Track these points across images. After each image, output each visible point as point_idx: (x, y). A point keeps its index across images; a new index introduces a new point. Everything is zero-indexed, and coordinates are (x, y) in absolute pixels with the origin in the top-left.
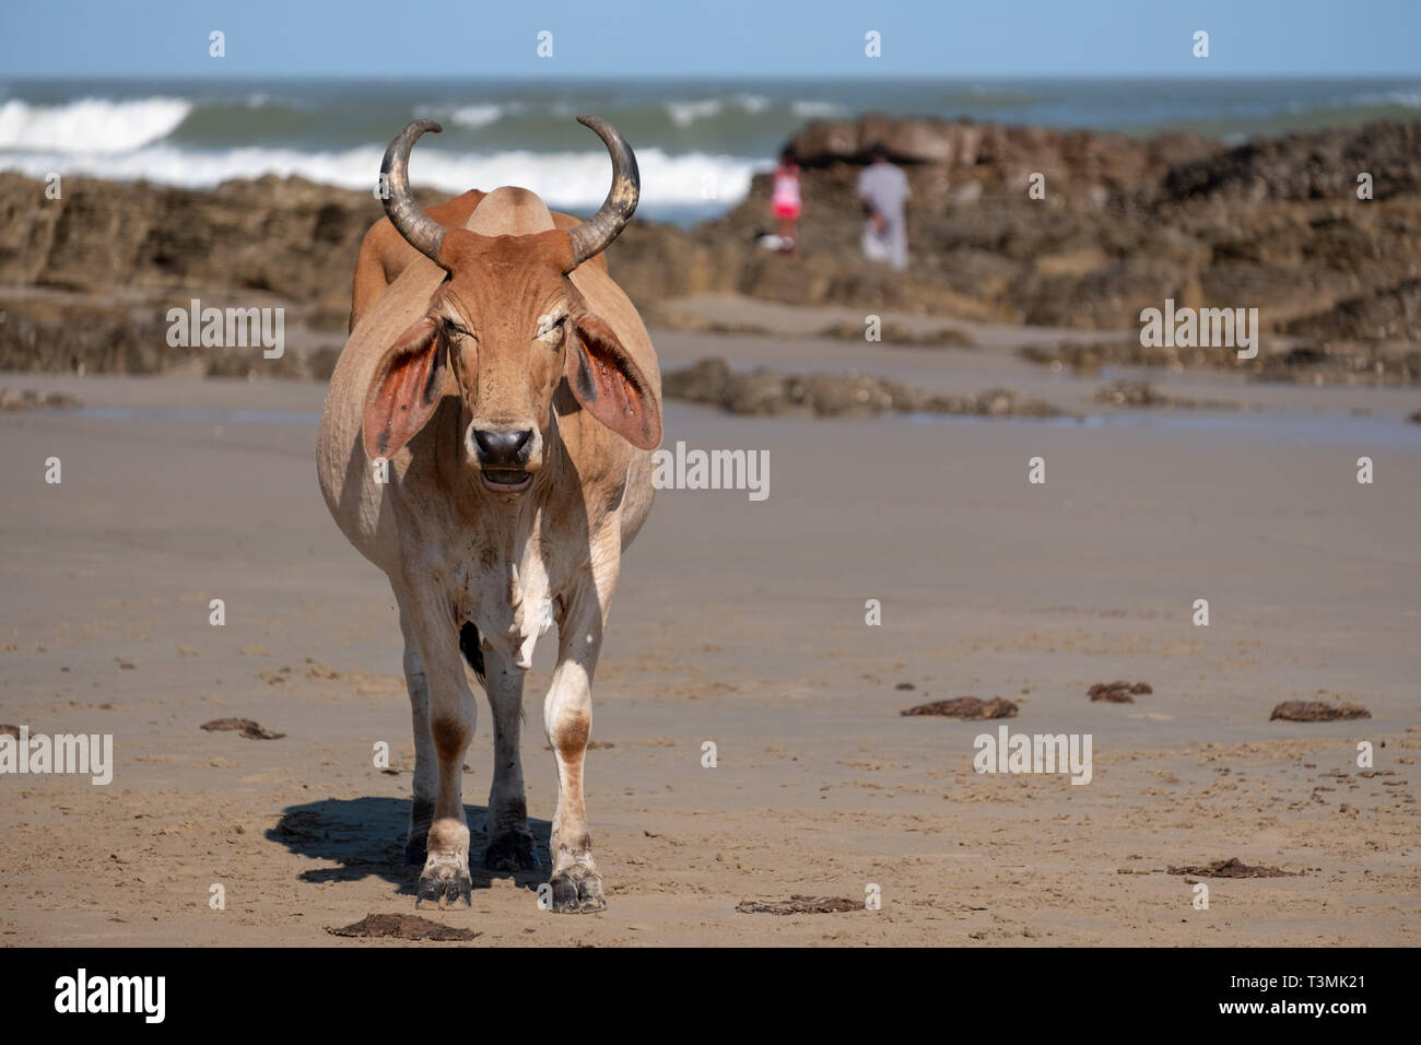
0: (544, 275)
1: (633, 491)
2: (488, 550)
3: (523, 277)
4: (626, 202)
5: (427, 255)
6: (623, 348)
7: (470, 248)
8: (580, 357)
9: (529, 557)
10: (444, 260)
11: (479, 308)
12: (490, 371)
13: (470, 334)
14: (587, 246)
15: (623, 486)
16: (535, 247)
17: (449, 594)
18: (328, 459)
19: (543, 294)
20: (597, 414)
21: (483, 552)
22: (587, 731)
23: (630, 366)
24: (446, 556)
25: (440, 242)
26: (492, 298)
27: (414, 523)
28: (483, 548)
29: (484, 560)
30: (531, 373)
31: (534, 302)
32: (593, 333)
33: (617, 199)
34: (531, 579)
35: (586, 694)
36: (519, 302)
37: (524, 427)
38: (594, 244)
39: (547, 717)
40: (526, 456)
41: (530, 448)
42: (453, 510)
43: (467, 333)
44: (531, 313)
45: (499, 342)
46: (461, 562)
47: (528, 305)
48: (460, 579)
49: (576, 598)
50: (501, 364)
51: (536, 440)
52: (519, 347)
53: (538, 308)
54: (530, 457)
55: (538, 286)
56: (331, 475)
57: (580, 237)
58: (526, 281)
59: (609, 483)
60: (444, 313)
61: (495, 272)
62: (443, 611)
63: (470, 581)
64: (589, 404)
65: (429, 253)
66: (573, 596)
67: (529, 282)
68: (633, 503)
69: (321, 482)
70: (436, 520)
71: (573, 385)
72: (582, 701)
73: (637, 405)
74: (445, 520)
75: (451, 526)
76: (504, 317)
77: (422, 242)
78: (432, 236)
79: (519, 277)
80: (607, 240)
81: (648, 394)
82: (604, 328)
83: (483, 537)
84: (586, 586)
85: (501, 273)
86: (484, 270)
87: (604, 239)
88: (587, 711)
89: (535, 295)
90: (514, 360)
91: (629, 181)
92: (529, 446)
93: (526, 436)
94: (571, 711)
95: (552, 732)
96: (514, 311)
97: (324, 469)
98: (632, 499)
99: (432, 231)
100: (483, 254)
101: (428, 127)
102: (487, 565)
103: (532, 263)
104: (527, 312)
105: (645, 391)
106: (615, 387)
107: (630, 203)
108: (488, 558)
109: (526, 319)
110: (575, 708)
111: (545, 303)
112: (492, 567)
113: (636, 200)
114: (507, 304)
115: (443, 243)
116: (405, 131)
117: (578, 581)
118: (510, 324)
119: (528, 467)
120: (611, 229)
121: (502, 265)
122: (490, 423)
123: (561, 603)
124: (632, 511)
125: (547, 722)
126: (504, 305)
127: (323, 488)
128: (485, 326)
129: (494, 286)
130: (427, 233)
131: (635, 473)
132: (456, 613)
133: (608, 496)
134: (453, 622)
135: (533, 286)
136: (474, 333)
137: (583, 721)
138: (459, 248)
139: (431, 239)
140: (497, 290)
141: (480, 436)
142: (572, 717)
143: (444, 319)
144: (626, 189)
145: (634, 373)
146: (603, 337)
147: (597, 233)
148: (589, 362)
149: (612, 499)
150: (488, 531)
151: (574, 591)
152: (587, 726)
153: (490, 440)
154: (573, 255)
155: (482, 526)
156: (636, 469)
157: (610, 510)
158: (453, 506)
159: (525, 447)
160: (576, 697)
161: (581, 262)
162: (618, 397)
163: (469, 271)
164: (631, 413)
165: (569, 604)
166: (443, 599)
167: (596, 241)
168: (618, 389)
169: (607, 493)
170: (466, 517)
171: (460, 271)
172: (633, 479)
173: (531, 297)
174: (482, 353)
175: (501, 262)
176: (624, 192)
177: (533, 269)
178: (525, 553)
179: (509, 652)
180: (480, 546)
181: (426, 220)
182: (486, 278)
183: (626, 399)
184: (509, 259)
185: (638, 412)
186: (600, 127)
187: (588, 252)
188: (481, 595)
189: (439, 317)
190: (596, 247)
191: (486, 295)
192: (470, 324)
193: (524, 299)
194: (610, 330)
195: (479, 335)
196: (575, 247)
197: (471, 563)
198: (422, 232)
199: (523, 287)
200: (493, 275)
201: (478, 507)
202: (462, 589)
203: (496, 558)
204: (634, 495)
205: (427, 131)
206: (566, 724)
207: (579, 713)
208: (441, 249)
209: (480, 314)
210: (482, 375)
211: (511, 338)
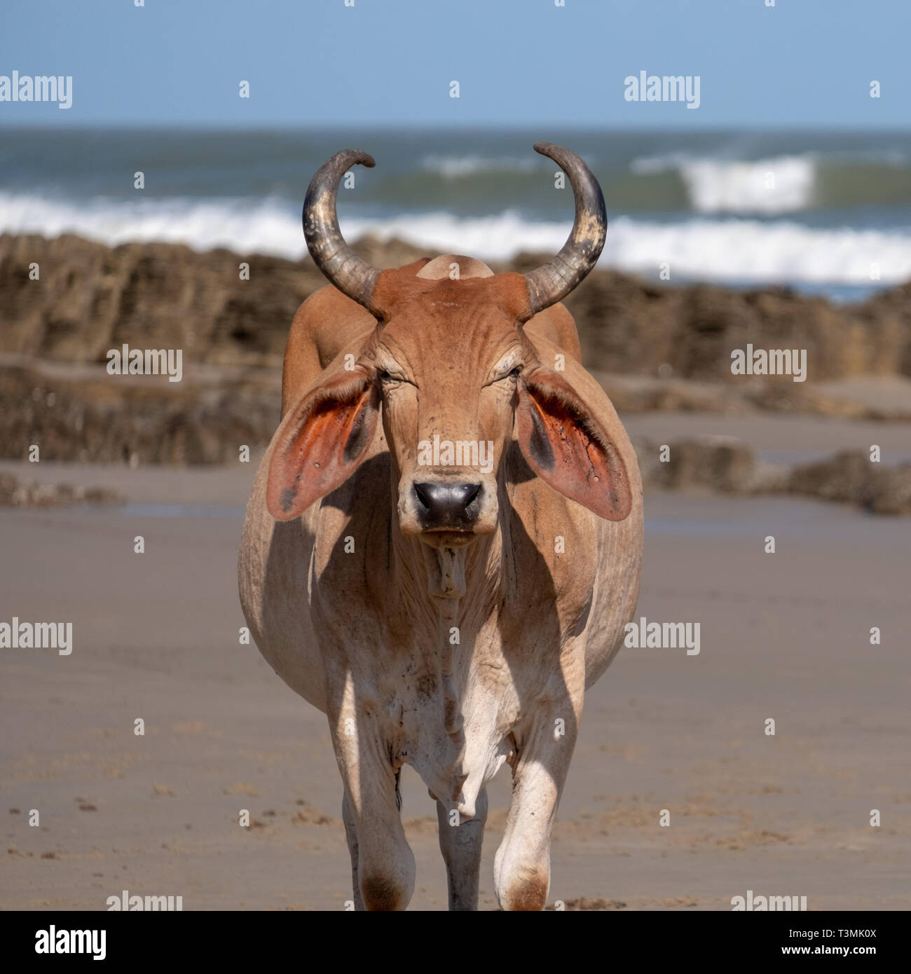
0: (494, 317)
1: (605, 613)
2: (424, 677)
3: (472, 317)
4: (591, 242)
5: (357, 300)
6: (582, 401)
7: (407, 288)
8: (533, 417)
9: (474, 685)
10: (378, 304)
11: (420, 352)
12: (433, 419)
13: (410, 382)
14: (544, 292)
15: (589, 605)
16: (484, 289)
17: (382, 731)
18: (249, 574)
19: (495, 337)
20: (556, 483)
21: (419, 679)
22: (544, 893)
23: (590, 423)
24: (377, 687)
25: (373, 283)
26: (435, 339)
27: (340, 648)
28: (419, 675)
29: (421, 690)
30: (480, 426)
31: (484, 345)
32: (547, 389)
33: (580, 238)
34: (476, 711)
35: (543, 849)
36: (467, 344)
37: (473, 479)
38: (553, 290)
39: (497, 876)
40: (475, 515)
41: (480, 506)
42: (384, 632)
43: (406, 381)
44: (480, 356)
45: (443, 387)
46: (395, 692)
47: (477, 349)
48: (394, 712)
49: (532, 736)
50: (447, 410)
51: (486, 496)
52: (467, 395)
53: (489, 351)
54: (480, 516)
55: (490, 328)
56: (251, 594)
57: (537, 281)
58: (475, 322)
59: (570, 603)
60: (378, 363)
61: (439, 312)
62: (375, 752)
63: (405, 715)
64: (546, 473)
65: (358, 298)
66: (529, 734)
67: (479, 323)
68: (605, 628)
69: (242, 601)
70: (365, 644)
71: (526, 451)
72: (538, 858)
73: (602, 471)
74: (376, 644)
75: (383, 651)
76: (450, 360)
77: (352, 284)
78: (363, 277)
79: (467, 318)
80: (568, 286)
81: (613, 455)
82: (560, 382)
83: (419, 662)
84: (543, 723)
85: (446, 314)
86: (426, 310)
87: (564, 284)
88: (545, 869)
89: (485, 337)
90: (461, 407)
91: (594, 218)
92: (478, 503)
93: (475, 492)
94: (525, 869)
95: (502, 893)
96: (461, 354)
97: (245, 586)
98: (602, 623)
99: (364, 272)
100: (424, 293)
101: (359, 157)
102: (425, 695)
103: (481, 303)
104: (476, 355)
105: (609, 451)
106: (576, 452)
107: (596, 243)
108: (425, 687)
109: (475, 363)
110: (530, 866)
111: (498, 345)
112: (430, 698)
113: (603, 240)
114: (452, 346)
115: (376, 284)
116: (333, 159)
117: (533, 715)
118: (457, 368)
119: (476, 528)
120: (572, 273)
121: (447, 305)
122: (433, 474)
123: (515, 743)
124: (603, 638)
125: (497, 881)
126: (450, 347)
127: (244, 608)
128: (427, 370)
129: (438, 327)
130: (358, 273)
131: (606, 593)
132: (391, 753)
133: (569, 617)
134: (387, 764)
135: (483, 327)
136: (413, 380)
137: (539, 881)
138: (396, 289)
139: (363, 281)
140: (441, 331)
141: (421, 491)
142: (526, 876)
143: (378, 369)
144: (591, 226)
145: (596, 431)
146: (560, 393)
147: (557, 278)
148: (545, 426)
149: (574, 621)
150: (424, 655)
151: (530, 728)
152: (544, 888)
153: (435, 495)
154: (528, 301)
155: (417, 648)
156: (606, 587)
157: (572, 635)
158: (385, 627)
159: (474, 504)
160: (530, 853)
161: (538, 311)
162: (580, 462)
163: (408, 310)
164: (597, 479)
165: (523, 744)
166: (375, 737)
167: (556, 286)
168: (579, 454)
169: (569, 614)
170: (399, 638)
171: (398, 312)
172: (604, 600)
173: (480, 340)
174: (423, 400)
175: (446, 300)
176: (589, 230)
177: (483, 309)
178: (470, 679)
179: (449, 796)
180: (415, 673)
181: (355, 260)
182: (429, 320)
183: (590, 465)
184: (454, 300)
185: (604, 479)
186: (561, 157)
187: (546, 298)
188: (418, 731)
189: (373, 368)
190: (555, 294)
191: (429, 336)
192: (408, 369)
193: (473, 342)
194: (568, 384)
195: (420, 381)
196: (531, 292)
197: (406, 694)
198: (351, 273)
199: (472, 329)
200: (436, 315)
201: (410, 626)
202: (396, 725)
203: (434, 686)
204: (606, 618)
205: (358, 162)
206: (519, 884)
207: (535, 872)
208: (375, 290)
209: (421, 358)
210: (424, 423)
211: (458, 382)
